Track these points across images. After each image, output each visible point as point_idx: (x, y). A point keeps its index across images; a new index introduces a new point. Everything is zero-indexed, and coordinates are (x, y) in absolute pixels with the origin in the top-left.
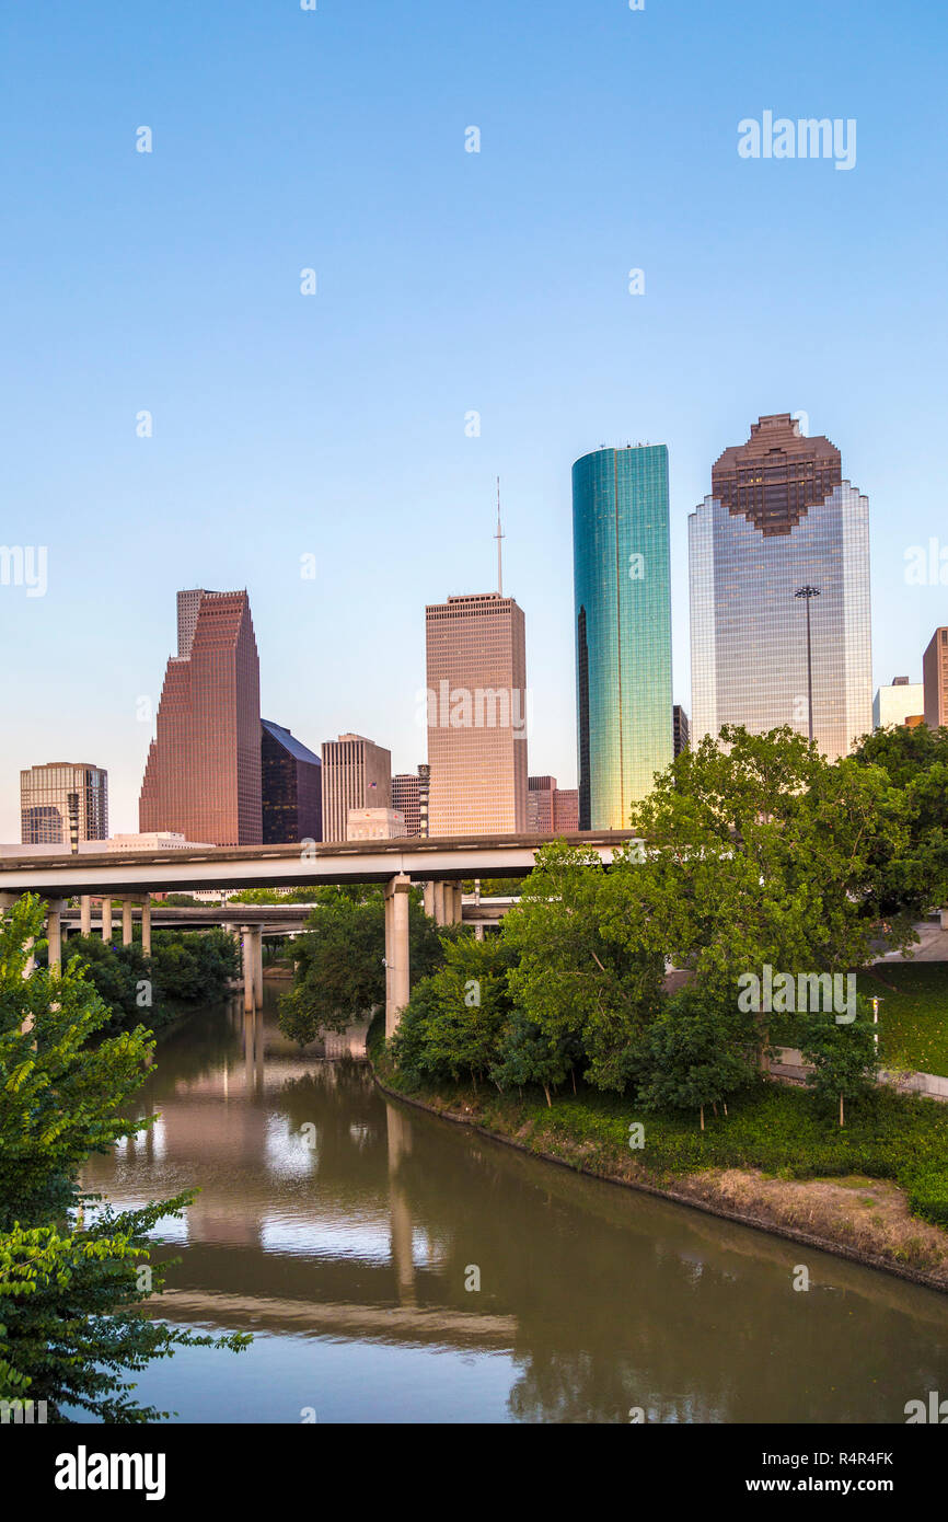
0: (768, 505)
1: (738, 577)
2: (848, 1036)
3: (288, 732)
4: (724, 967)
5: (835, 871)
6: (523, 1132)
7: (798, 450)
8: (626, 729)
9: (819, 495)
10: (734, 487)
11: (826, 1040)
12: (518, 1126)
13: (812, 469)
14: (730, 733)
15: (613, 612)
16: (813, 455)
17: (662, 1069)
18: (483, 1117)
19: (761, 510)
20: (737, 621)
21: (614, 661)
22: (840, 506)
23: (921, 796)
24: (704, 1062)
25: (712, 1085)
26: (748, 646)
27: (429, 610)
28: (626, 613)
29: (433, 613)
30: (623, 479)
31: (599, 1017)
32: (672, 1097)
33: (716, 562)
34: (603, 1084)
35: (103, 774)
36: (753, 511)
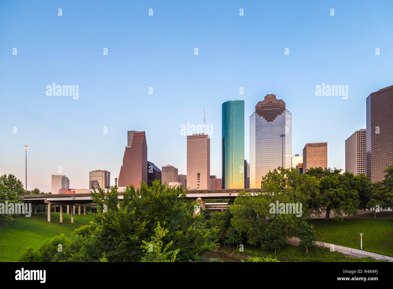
0: (268, 115)
1: (261, 131)
2: (309, 234)
3: (154, 164)
4: (282, 219)
5: (304, 199)
6: (232, 254)
7: (275, 102)
8: (233, 165)
9: (280, 113)
10: (261, 110)
11: (304, 235)
12: (231, 253)
13: (279, 107)
14: (280, 168)
15: (231, 138)
16: (279, 104)
17: (267, 240)
18: (221, 251)
19: (267, 116)
20: (261, 141)
21: (231, 149)
22: (285, 115)
23: (323, 183)
24: (277, 239)
25: (278, 244)
26: (263, 147)
27: (188, 137)
28: (234, 138)
29: (189, 138)
30: (234, 108)
31: (251, 229)
32: (270, 246)
33: (256, 127)
34: (251, 244)
35: (109, 173)
36: (265, 116)
